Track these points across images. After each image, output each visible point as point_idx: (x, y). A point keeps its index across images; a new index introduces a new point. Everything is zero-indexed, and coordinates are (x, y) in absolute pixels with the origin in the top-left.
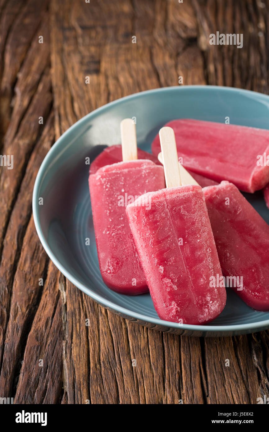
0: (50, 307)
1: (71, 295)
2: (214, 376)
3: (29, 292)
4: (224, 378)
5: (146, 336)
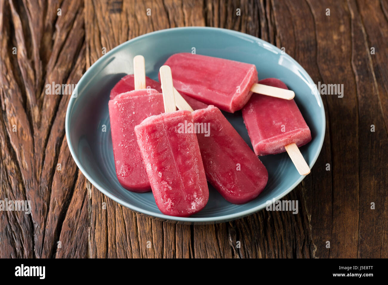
0: (79, 201)
1: (95, 192)
2: (199, 253)
3: (64, 189)
4: (207, 254)
5: (150, 223)
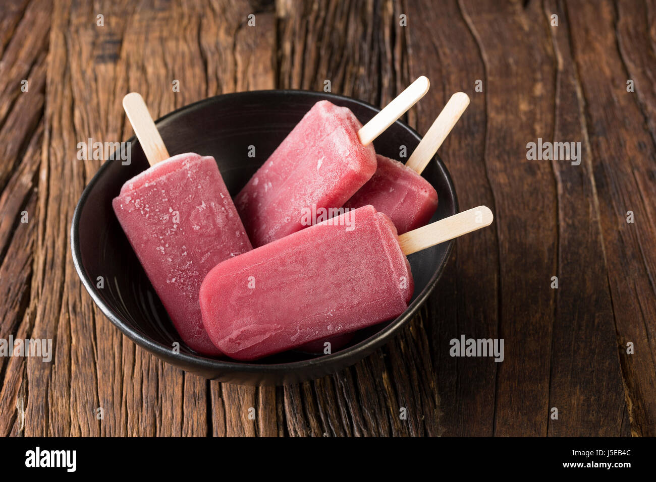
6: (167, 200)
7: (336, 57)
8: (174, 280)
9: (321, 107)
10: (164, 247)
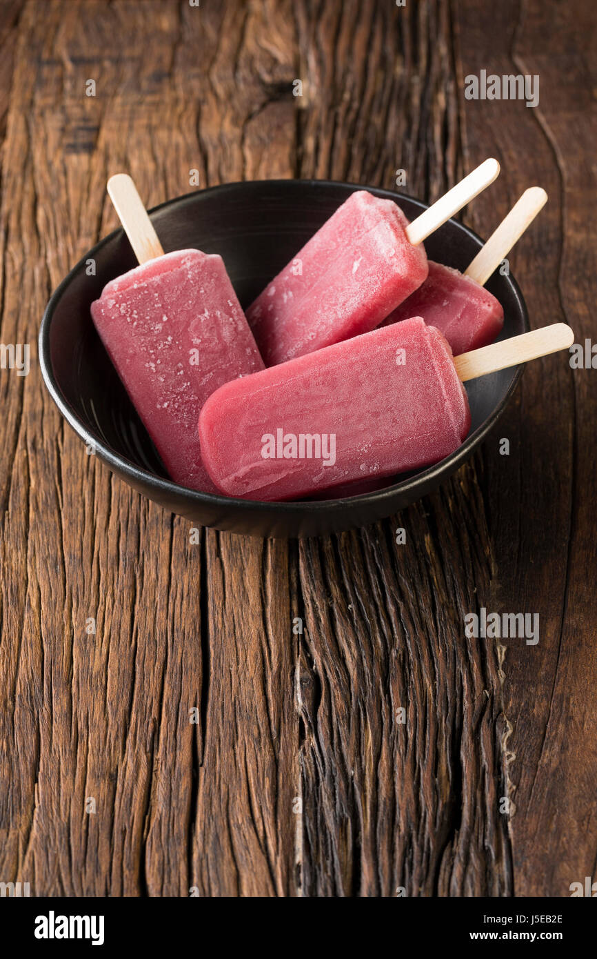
6: (160, 305)
7: (372, 157)
8: (166, 405)
9: (360, 199)
10: (155, 363)
